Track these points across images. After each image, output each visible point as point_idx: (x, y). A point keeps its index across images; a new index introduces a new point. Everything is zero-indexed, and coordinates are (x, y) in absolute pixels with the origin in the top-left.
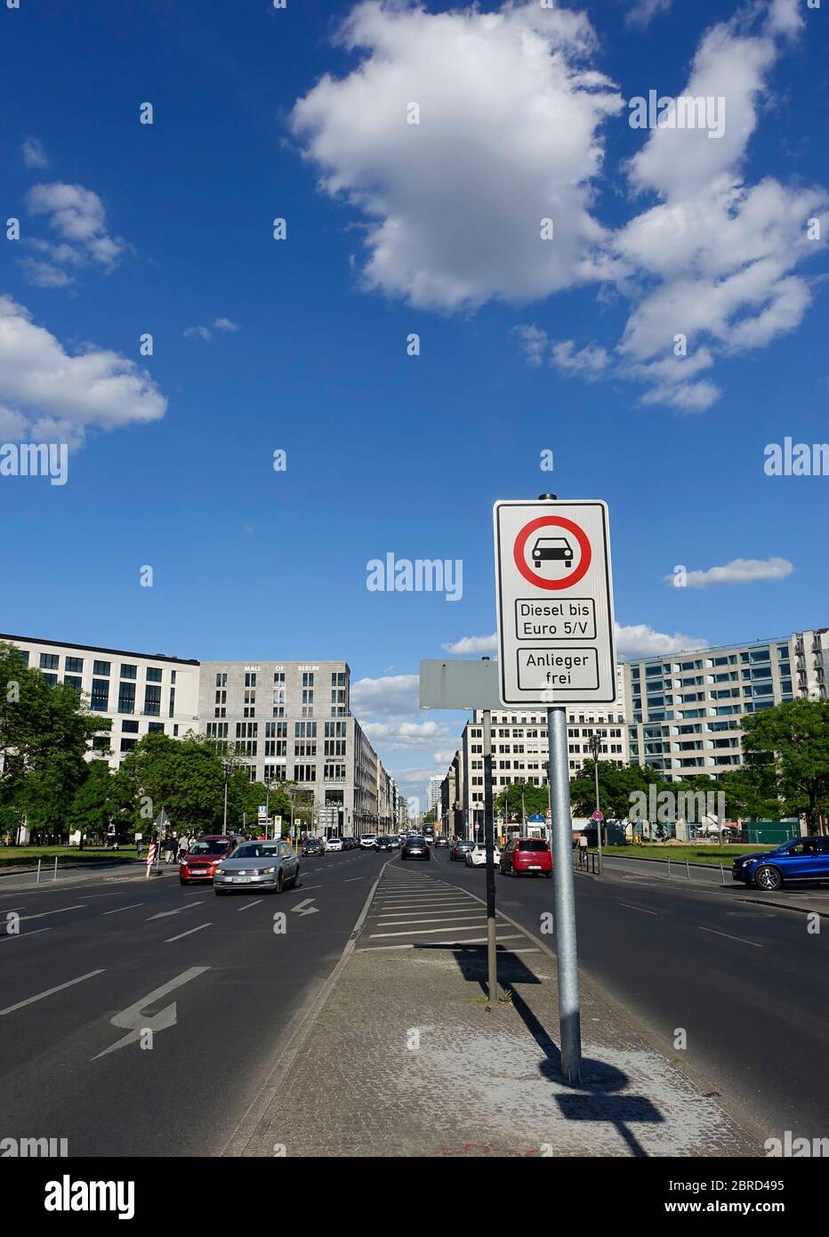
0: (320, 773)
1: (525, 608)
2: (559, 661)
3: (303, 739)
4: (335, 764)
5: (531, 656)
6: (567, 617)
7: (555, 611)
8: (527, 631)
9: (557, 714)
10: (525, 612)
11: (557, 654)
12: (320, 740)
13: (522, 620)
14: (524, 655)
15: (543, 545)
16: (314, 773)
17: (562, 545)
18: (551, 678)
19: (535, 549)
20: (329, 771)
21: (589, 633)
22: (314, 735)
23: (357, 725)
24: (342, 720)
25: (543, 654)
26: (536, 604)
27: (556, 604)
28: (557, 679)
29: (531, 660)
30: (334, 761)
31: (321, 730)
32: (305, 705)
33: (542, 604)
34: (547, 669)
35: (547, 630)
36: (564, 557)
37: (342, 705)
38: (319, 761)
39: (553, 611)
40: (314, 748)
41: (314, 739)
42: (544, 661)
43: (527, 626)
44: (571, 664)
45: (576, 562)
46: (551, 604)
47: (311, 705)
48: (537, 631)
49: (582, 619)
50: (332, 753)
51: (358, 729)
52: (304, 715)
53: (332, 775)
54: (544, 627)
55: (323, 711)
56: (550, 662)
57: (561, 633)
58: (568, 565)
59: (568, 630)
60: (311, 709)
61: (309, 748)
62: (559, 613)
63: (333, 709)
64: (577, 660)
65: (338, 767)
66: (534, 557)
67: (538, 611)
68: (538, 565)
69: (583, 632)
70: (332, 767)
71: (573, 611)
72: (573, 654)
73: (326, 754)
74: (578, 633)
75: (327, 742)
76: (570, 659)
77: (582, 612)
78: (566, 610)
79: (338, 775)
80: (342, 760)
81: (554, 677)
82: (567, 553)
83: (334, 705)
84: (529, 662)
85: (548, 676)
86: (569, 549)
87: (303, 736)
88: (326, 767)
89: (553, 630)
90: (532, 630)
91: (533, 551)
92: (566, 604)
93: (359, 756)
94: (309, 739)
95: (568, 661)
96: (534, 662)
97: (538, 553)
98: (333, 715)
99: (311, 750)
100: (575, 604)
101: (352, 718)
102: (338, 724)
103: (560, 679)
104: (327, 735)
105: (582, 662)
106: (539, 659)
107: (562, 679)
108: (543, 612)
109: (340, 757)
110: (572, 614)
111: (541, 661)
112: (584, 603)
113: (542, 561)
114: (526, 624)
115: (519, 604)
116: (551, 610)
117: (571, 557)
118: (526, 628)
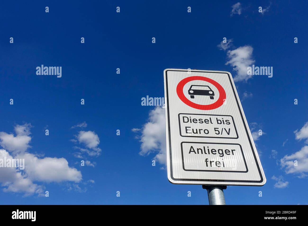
2: (213, 151)
5: (192, 147)
6: (215, 125)
7: (206, 121)
8: (188, 131)
10: (186, 120)
11: (211, 147)
13: (183, 125)
14: (186, 147)
15: (195, 88)
17: (206, 89)
19: (190, 90)
21: (233, 134)
25: (201, 146)
26: (193, 117)
27: (207, 117)
29: (192, 150)
33: (198, 117)
34: (205, 156)
35: (202, 132)
36: (209, 94)
42: (203, 151)
43: (188, 129)
44: (223, 153)
45: (217, 97)
46: (204, 118)
48: (195, 132)
49: (227, 127)
54: (200, 130)
56: (207, 152)
57: (212, 133)
58: (212, 98)
59: (217, 132)
62: (210, 122)
64: (227, 151)
66: (190, 93)
67: (195, 121)
68: (192, 97)
69: (229, 134)
71: (219, 122)
72: (224, 147)
74: (225, 134)
76: (222, 150)
77: (225, 122)
78: (214, 121)
82: (211, 93)
84: (190, 151)
86: (211, 90)
89: (206, 132)
90: (191, 131)
91: (189, 91)
92: (214, 118)
95: (221, 152)
96: (194, 151)
97: (192, 92)
100: (220, 118)
105: (231, 153)
106: (198, 149)
108: (198, 121)
110: (218, 123)
111: (200, 151)
112: (225, 118)
113: (195, 96)
114: (186, 127)
115: (181, 116)
116: (203, 121)
117: (213, 94)
118: (186, 130)
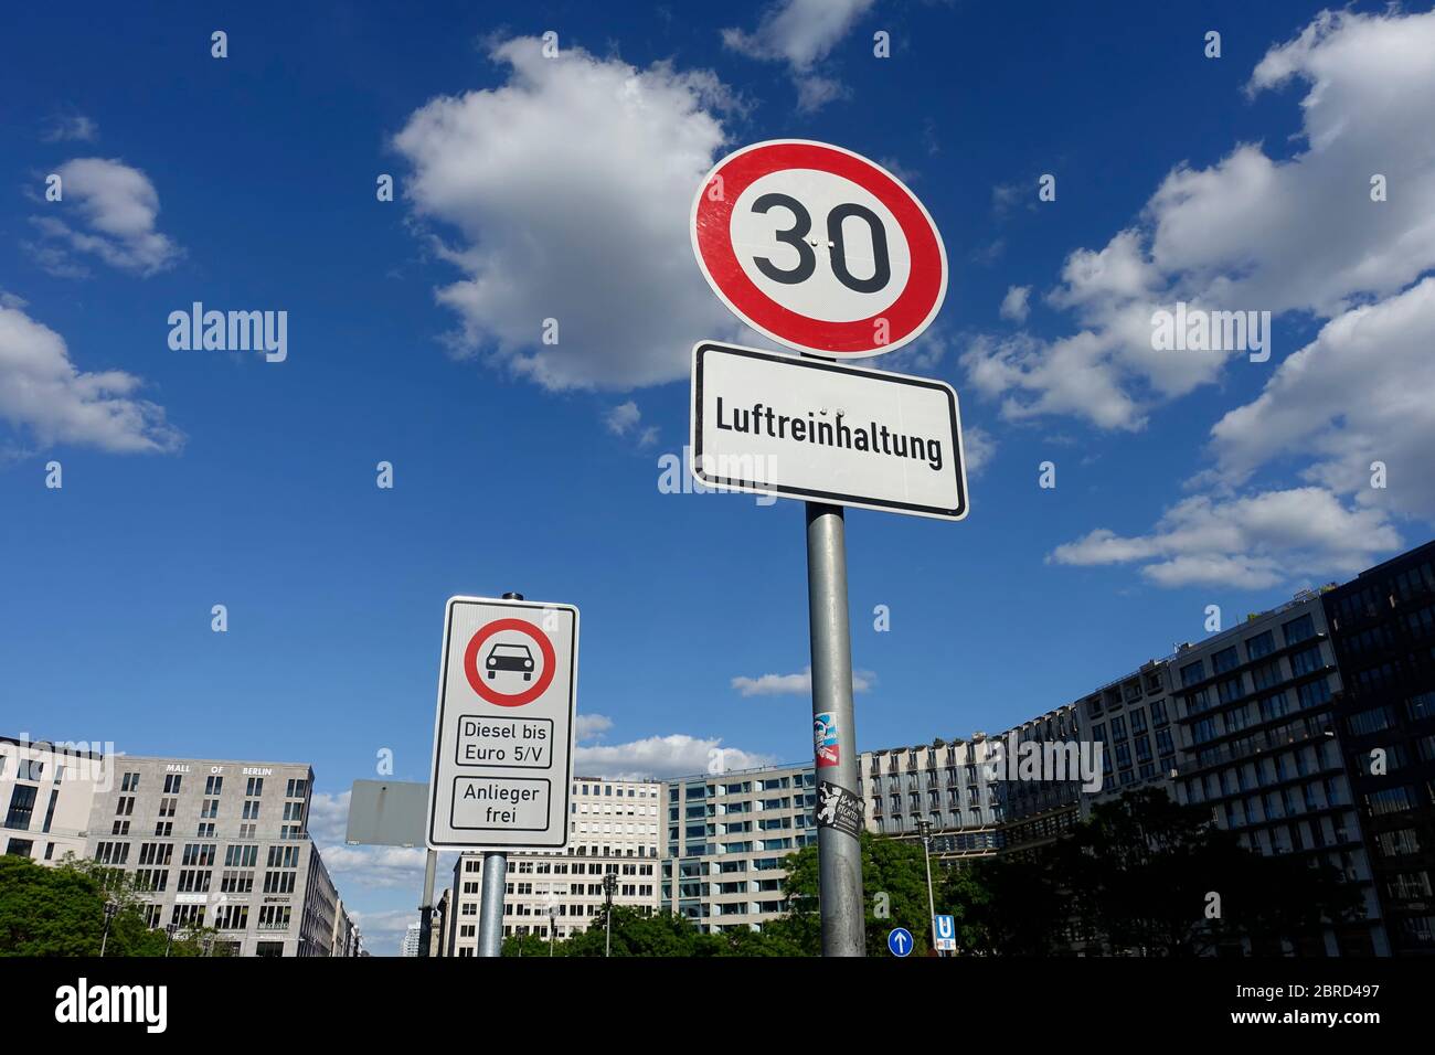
0: (253, 917)
1: (471, 727)
2: (503, 794)
3: (235, 869)
4: (276, 905)
5: (471, 786)
6: (519, 740)
7: (505, 732)
8: (470, 755)
9: (496, 860)
10: (470, 731)
11: (502, 785)
12: (260, 872)
13: (465, 740)
14: (462, 785)
15: (500, 652)
16: (245, 918)
17: (522, 653)
18: (492, 815)
19: (491, 656)
20: (267, 915)
21: (544, 760)
22: (253, 864)
23: (314, 850)
24: (294, 843)
25: (485, 784)
26: (484, 723)
27: (508, 724)
28: (499, 816)
29: (470, 792)
30: (275, 900)
31: (263, 857)
32: (245, 821)
33: (491, 724)
34: (489, 803)
35: (493, 754)
36: (522, 668)
37: (298, 823)
38: (254, 900)
39: (503, 732)
40: (250, 882)
41: (252, 869)
42: (486, 793)
43: (470, 749)
44: (517, 797)
45: (536, 676)
46: (502, 724)
47: (253, 822)
48: (482, 755)
49: (536, 743)
50: (274, 890)
51: (315, 858)
52: (242, 835)
53: (270, 921)
54: (490, 751)
55: (270, 829)
56: (493, 795)
57: (510, 759)
58: (527, 678)
59: (518, 756)
60: (253, 827)
61: (242, 881)
62: (511, 734)
63: (284, 828)
64: (525, 794)
65: (280, 909)
66: (488, 666)
67: (485, 732)
68: (492, 676)
69: (537, 759)
70: (272, 908)
71: (527, 734)
72: (522, 786)
73: (266, 890)
74: (531, 761)
75: (269, 874)
76: (518, 791)
77: (537, 735)
78: (519, 732)
79: (278, 920)
80: (287, 900)
81: (495, 813)
82: (528, 664)
83: (286, 823)
84: (467, 794)
85: (489, 812)
86: (530, 659)
87: (236, 864)
88: (263, 909)
89: (501, 755)
90: (475, 755)
91: (488, 659)
92: (519, 725)
93: (313, 894)
94: (244, 869)
95: (515, 795)
96: (473, 794)
97: (493, 662)
98: (283, 837)
99: (245, 885)
100: (530, 724)
101: (308, 841)
102: (289, 849)
103: (503, 817)
104: (270, 864)
105: (531, 796)
106: (480, 790)
107: (505, 816)
108: (492, 733)
109: (284, 895)
110: (525, 736)
111: (482, 792)
112: (540, 725)
113: (497, 672)
114: (468, 746)
115: (464, 720)
116: (500, 731)
117: (532, 669)
118: (468, 752)
